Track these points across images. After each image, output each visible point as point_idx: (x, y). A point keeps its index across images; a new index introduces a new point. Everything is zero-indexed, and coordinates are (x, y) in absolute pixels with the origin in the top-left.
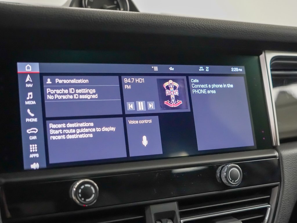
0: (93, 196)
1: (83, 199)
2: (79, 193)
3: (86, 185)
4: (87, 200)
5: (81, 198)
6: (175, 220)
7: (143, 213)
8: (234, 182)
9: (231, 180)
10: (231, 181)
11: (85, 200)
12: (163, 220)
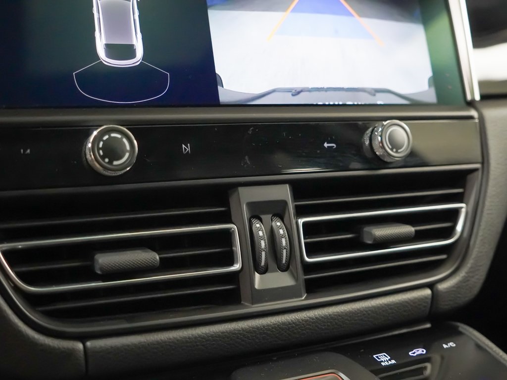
0: (127, 155)
1: (107, 160)
2: (99, 149)
3: (113, 135)
4: (115, 163)
5: (103, 157)
6: (286, 219)
7: (226, 203)
8: (397, 152)
9: (390, 147)
10: (392, 150)
11: (110, 162)
12: (263, 217)
